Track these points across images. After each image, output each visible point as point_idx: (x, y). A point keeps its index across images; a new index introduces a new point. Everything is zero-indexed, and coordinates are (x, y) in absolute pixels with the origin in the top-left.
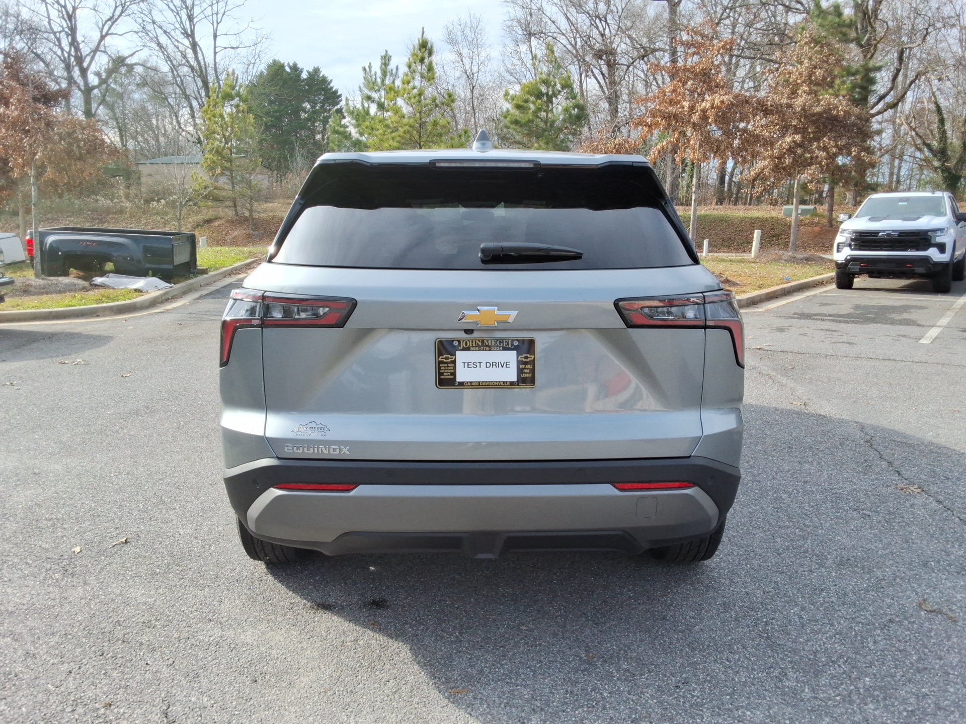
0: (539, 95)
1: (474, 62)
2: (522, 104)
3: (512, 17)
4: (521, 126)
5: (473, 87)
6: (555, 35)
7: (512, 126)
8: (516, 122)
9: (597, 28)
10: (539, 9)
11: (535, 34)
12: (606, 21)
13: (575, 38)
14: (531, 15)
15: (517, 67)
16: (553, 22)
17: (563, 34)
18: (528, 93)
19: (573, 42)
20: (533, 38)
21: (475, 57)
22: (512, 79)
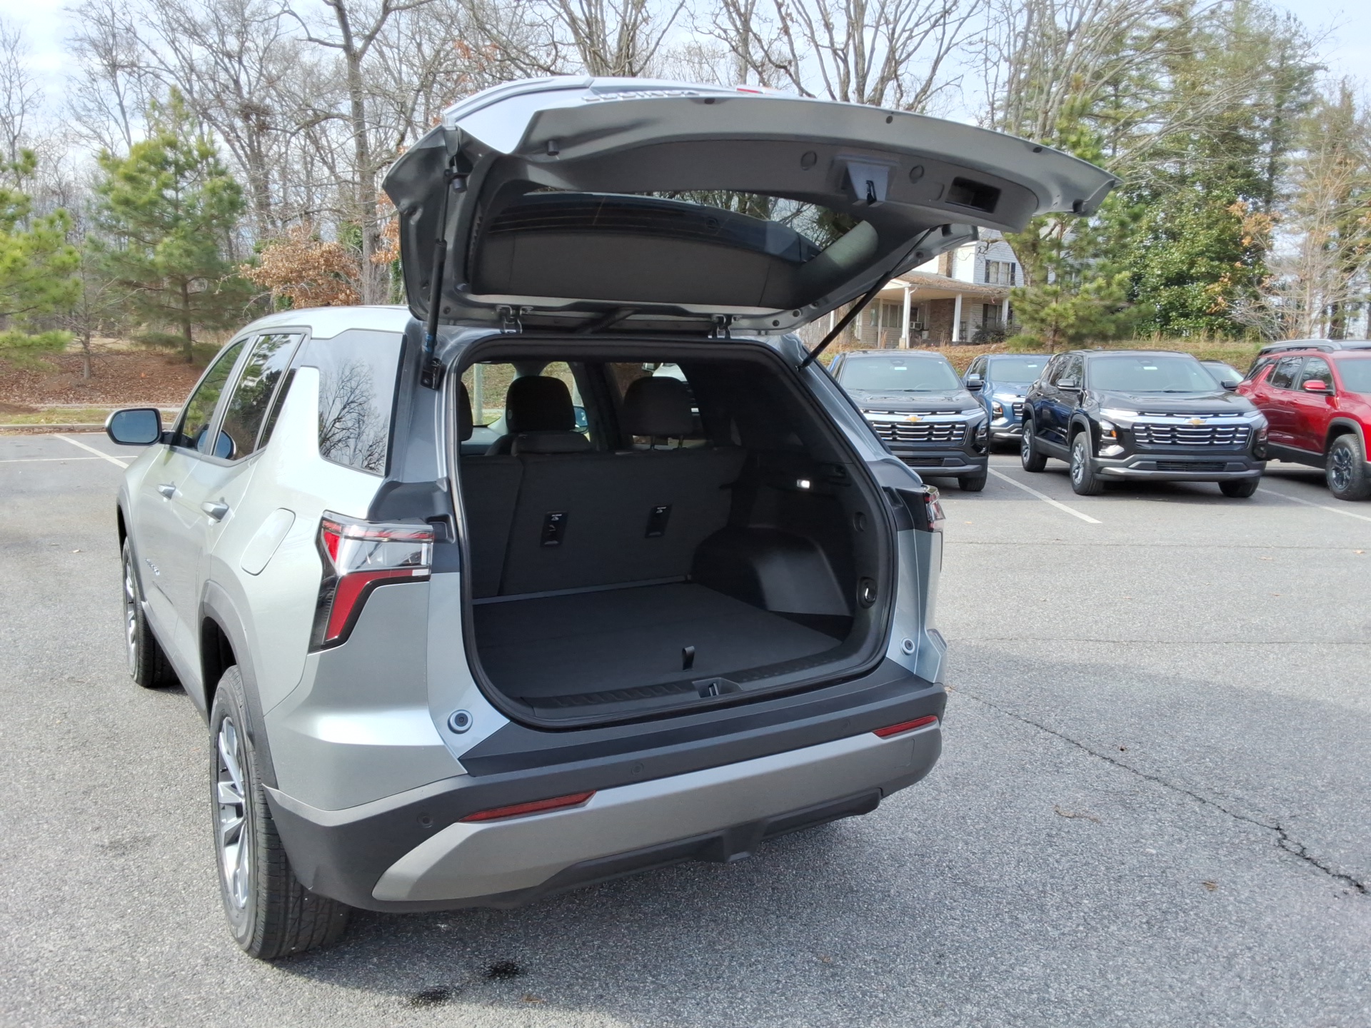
0: (164, 164)
1: (14, 98)
2: (135, 174)
3: (81, 35)
4: (136, 209)
5: (15, 138)
6: (158, 71)
7: (120, 208)
8: (127, 202)
9: (226, 70)
10: (128, 30)
11: (123, 67)
12: (240, 62)
13: (189, 81)
14: (114, 36)
15: (93, 113)
16: (154, 53)
17: (171, 72)
18: (145, 158)
19: (188, 86)
20: (119, 73)
21: (16, 91)
22: (85, 131)
